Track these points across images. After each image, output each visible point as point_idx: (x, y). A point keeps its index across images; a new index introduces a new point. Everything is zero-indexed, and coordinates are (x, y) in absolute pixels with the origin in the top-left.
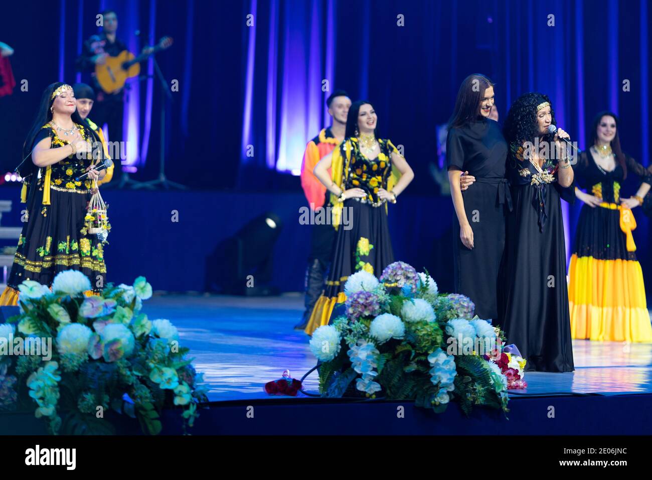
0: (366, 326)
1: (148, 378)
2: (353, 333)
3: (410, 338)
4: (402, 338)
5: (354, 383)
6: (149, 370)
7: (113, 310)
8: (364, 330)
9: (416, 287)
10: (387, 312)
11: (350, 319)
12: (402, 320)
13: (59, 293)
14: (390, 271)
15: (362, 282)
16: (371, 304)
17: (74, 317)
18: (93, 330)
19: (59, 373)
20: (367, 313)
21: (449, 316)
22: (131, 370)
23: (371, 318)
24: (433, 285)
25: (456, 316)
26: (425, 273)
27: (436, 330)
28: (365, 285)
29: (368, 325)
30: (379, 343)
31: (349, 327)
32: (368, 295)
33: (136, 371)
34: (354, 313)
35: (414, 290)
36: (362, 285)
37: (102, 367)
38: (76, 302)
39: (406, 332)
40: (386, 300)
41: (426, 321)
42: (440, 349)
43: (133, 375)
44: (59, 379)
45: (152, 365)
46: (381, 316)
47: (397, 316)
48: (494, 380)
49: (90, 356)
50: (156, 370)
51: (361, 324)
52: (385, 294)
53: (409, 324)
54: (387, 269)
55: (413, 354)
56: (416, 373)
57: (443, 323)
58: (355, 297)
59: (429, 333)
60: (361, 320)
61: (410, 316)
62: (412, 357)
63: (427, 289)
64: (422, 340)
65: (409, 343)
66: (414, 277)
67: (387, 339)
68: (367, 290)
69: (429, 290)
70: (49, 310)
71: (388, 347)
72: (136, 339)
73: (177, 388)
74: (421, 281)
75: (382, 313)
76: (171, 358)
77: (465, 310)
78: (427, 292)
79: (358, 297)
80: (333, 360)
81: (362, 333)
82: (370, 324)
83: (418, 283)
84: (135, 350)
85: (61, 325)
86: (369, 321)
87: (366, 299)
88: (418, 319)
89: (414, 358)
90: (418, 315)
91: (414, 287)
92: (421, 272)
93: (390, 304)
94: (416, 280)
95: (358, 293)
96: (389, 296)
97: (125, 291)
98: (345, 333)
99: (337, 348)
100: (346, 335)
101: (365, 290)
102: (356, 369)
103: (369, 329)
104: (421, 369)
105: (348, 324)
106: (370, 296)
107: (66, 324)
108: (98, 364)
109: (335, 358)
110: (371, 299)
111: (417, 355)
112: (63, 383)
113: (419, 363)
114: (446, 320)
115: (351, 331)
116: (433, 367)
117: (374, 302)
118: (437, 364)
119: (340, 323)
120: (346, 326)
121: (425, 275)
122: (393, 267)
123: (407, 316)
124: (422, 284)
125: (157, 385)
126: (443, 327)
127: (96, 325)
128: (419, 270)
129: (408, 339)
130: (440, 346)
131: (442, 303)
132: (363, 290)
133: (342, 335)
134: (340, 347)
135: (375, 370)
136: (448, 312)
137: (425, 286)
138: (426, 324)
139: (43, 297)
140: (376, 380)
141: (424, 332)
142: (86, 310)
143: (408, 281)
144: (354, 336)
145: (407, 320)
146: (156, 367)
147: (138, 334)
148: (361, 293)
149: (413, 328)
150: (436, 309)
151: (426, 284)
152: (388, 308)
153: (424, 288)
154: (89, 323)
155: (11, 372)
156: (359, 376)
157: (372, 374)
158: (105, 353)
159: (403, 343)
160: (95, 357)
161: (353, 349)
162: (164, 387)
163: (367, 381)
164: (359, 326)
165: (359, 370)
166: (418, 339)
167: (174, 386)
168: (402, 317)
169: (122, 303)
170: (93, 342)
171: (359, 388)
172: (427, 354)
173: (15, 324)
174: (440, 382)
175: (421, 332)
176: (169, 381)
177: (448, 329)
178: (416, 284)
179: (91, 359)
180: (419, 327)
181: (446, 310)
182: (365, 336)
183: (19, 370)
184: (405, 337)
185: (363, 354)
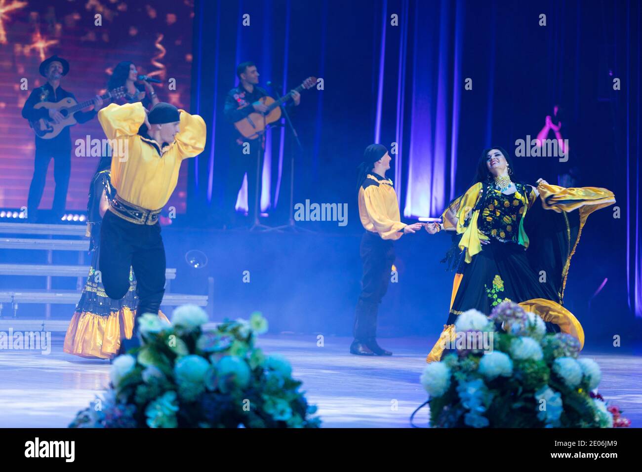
0: (475, 363)
1: (262, 409)
2: (462, 369)
3: (518, 376)
4: (510, 375)
5: (462, 418)
6: (263, 402)
7: (230, 344)
8: (473, 366)
9: (525, 326)
10: (496, 350)
11: (460, 357)
12: (511, 358)
13: (178, 327)
14: (499, 311)
15: (472, 321)
17: (192, 349)
18: (210, 362)
19: (177, 403)
21: (556, 355)
23: (480, 355)
24: (541, 324)
25: (563, 355)
27: (544, 368)
28: (475, 324)
29: (477, 362)
30: (488, 379)
31: (458, 364)
35: (523, 329)
36: (472, 323)
37: (218, 398)
38: (194, 335)
41: (533, 359)
42: (546, 386)
44: (175, 409)
45: (266, 397)
46: (490, 354)
47: (505, 353)
48: (599, 417)
49: (206, 388)
50: (270, 402)
51: (471, 360)
55: (521, 391)
56: (523, 409)
59: (537, 371)
60: (471, 357)
61: (518, 354)
62: (519, 394)
64: (529, 377)
65: (517, 380)
66: (522, 317)
67: (495, 376)
68: (476, 327)
69: (537, 329)
70: (167, 342)
71: (497, 383)
72: (251, 371)
73: (290, 419)
74: (529, 320)
76: (285, 391)
77: (571, 349)
78: (535, 331)
80: (443, 396)
81: (471, 369)
82: (479, 361)
83: (527, 323)
84: (250, 382)
85: (180, 358)
86: (477, 358)
88: (526, 357)
89: (522, 393)
90: (525, 353)
91: (522, 326)
93: (498, 342)
94: (524, 320)
96: (498, 335)
97: (241, 325)
98: (454, 369)
99: (447, 383)
100: (456, 371)
102: (465, 405)
103: (478, 365)
104: (529, 405)
105: (459, 361)
107: (183, 356)
108: (214, 395)
109: (445, 393)
111: (525, 391)
112: (182, 413)
113: (527, 400)
114: (554, 358)
115: (460, 367)
116: (539, 403)
118: (543, 400)
119: (450, 359)
120: (456, 363)
123: (515, 354)
124: (530, 323)
125: (271, 416)
126: (550, 365)
127: (213, 358)
129: (515, 376)
130: (546, 383)
131: (549, 342)
132: (472, 328)
133: (451, 372)
134: (450, 383)
135: (483, 405)
136: (556, 351)
137: (533, 325)
138: (533, 362)
139: (163, 329)
140: (484, 415)
141: (531, 370)
142: (202, 343)
143: (516, 320)
144: (464, 372)
145: (515, 358)
146: (270, 399)
147: (253, 366)
149: (521, 366)
150: (544, 348)
151: (535, 323)
152: (497, 346)
153: (532, 328)
154: (206, 355)
155: (131, 400)
156: (468, 411)
157: (481, 409)
158: (221, 385)
159: (512, 380)
160: (211, 388)
161: (462, 385)
162: (278, 418)
163: (475, 416)
164: (470, 362)
165: (468, 405)
166: (525, 376)
167: (287, 417)
168: (510, 355)
169: (239, 338)
170: (210, 374)
171: (467, 422)
172: (533, 391)
173: (135, 355)
174: (546, 419)
175: (528, 369)
176: (282, 413)
177: (556, 368)
178: (524, 324)
179: (207, 391)
180: (527, 365)
181: (553, 349)
182: (474, 373)
183: (138, 400)
184: (513, 375)
185: (472, 390)
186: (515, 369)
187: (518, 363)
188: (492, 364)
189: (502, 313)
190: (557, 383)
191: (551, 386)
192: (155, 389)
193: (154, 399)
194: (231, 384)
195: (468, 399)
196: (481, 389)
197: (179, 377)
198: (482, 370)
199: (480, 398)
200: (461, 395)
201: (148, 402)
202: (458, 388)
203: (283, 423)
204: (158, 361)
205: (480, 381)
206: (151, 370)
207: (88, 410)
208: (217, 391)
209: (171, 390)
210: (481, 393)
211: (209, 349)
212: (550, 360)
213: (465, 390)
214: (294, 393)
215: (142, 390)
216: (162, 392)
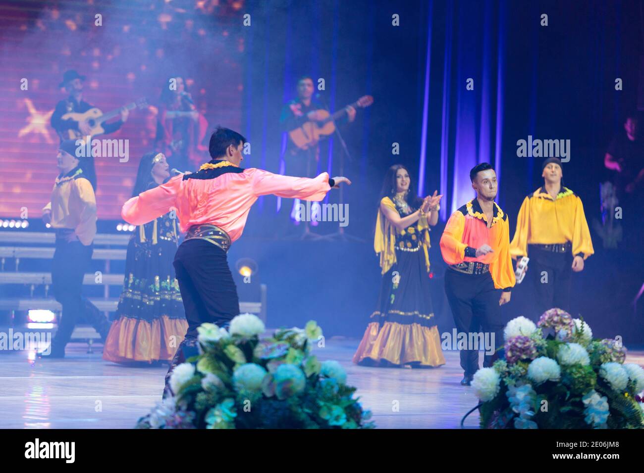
0: (524, 368)
1: (318, 415)
2: (511, 375)
3: (565, 380)
4: (557, 380)
5: (512, 422)
6: (319, 408)
7: (285, 352)
8: (522, 372)
9: (572, 333)
10: (544, 355)
11: (508, 362)
12: (558, 363)
13: (236, 335)
14: (546, 317)
15: (520, 328)
16: (528, 348)
17: (249, 358)
18: (267, 370)
19: (236, 409)
20: (524, 357)
21: (602, 360)
22: (302, 408)
23: (529, 361)
24: (587, 330)
25: (609, 360)
26: (580, 319)
27: (590, 373)
28: (523, 330)
29: (525, 367)
30: (537, 385)
31: (507, 370)
32: (526, 339)
33: (307, 408)
34: (513, 356)
35: (570, 335)
36: (520, 330)
37: (275, 404)
38: (252, 344)
39: (562, 375)
40: (543, 345)
41: (581, 364)
42: (593, 391)
43: (304, 412)
44: (234, 415)
45: (322, 403)
46: (538, 359)
47: (553, 359)
49: (263, 394)
50: (325, 408)
51: (520, 366)
52: (542, 338)
53: (564, 367)
54: (544, 315)
55: (568, 395)
56: (570, 413)
57: (597, 367)
58: (514, 341)
59: (584, 376)
60: (520, 363)
61: (565, 359)
62: (567, 398)
63: (583, 335)
64: (577, 382)
65: (564, 385)
66: (569, 323)
67: (543, 381)
68: (525, 335)
69: (584, 335)
70: (226, 351)
71: (544, 388)
72: (307, 378)
73: (344, 424)
74: (576, 327)
75: (539, 356)
76: (340, 397)
77: (618, 354)
78: (581, 337)
79: (517, 342)
80: (493, 401)
81: (520, 375)
82: (528, 366)
83: (574, 329)
84: (306, 389)
85: (237, 366)
86: (526, 364)
87: (524, 343)
88: (573, 363)
89: (570, 398)
90: (573, 358)
91: (569, 332)
92: (576, 319)
93: (546, 348)
94: (571, 326)
95: (517, 337)
96: (546, 340)
97: (296, 334)
98: (503, 375)
99: (497, 388)
100: (505, 377)
101: (523, 335)
102: (514, 409)
103: (527, 371)
104: (577, 409)
105: (508, 366)
106: (527, 341)
107: (241, 364)
108: (271, 402)
109: (495, 398)
110: (528, 344)
111: (572, 396)
112: (240, 419)
113: (574, 404)
114: (600, 363)
115: (509, 373)
116: (587, 408)
117: (532, 347)
118: (590, 405)
119: (499, 365)
120: (505, 369)
121: (581, 321)
122: (549, 314)
123: (563, 359)
124: (577, 330)
125: (326, 421)
126: (596, 370)
127: (269, 366)
128: (574, 316)
129: (563, 381)
130: (593, 387)
131: (596, 347)
132: (521, 335)
133: (500, 377)
134: (499, 388)
135: (532, 409)
136: (602, 356)
137: (580, 331)
138: (581, 367)
139: (221, 339)
140: (533, 419)
141: (579, 375)
142: (260, 351)
143: (564, 326)
144: (513, 378)
145: (563, 363)
146: (325, 405)
147: (309, 374)
148: (519, 337)
149: (568, 371)
150: (590, 354)
151: (581, 330)
152: (545, 352)
153: (579, 334)
154: (263, 363)
155: (191, 407)
156: (517, 415)
157: (529, 413)
158: (278, 391)
159: (559, 385)
160: (268, 395)
161: (512, 390)
162: (333, 423)
163: (524, 420)
164: (518, 368)
165: (517, 410)
166: (573, 381)
167: (342, 422)
168: (558, 361)
169: (294, 346)
170: (267, 381)
171: (517, 426)
172: (581, 396)
173: (195, 363)
174: (593, 422)
175: (576, 374)
176: (337, 418)
177: (602, 372)
178: (571, 330)
179: (264, 397)
180: (574, 370)
181: (600, 355)
182: (523, 378)
183: (198, 407)
184: (561, 379)
185: (521, 395)
186: (563, 374)
187: (565, 368)
188: (540, 370)
189: (550, 320)
190: (604, 387)
191: (597, 391)
192: (213, 396)
193: (213, 406)
194: (287, 392)
195: (517, 404)
196: (530, 393)
197: (237, 384)
198: (530, 375)
199: (529, 403)
200: (510, 400)
201: (208, 408)
202: (507, 393)
203: (338, 429)
204: (216, 369)
205: (529, 386)
206: (210, 379)
207: (149, 416)
208: (274, 397)
209: (229, 397)
210: (529, 398)
211: (266, 357)
212: (596, 366)
213: (514, 395)
214: (349, 399)
215: (201, 397)
216: (221, 399)
